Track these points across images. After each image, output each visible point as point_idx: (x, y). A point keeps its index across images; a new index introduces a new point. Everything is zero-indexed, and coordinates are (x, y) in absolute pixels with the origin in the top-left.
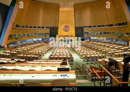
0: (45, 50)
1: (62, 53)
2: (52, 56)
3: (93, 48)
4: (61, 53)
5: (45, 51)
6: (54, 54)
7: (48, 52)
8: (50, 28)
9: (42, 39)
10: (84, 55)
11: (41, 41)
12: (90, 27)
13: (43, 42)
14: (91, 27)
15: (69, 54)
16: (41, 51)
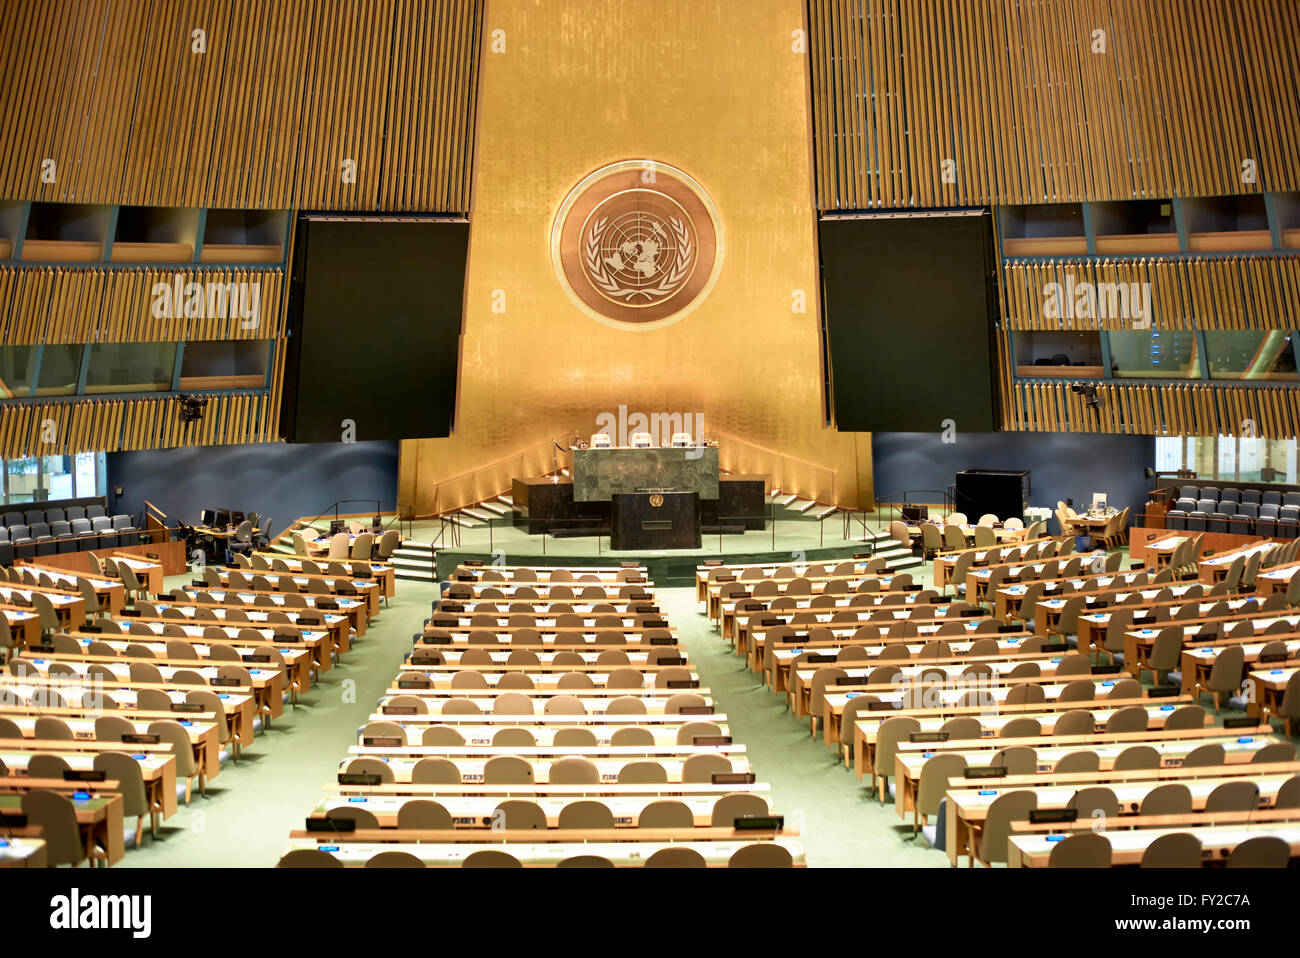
0: (196, 704)
1: (566, 772)
2: (353, 853)
3: (1204, 670)
4: (541, 770)
5: (195, 732)
6: (383, 805)
7: (239, 758)
8: (284, 230)
9: (117, 465)
10: (1039, 817)
11: (84, 505)
12: (1139, 217)
13: (142, 536)
14: (1165, 225)
15: (702, 808)
16: (106, 729)
